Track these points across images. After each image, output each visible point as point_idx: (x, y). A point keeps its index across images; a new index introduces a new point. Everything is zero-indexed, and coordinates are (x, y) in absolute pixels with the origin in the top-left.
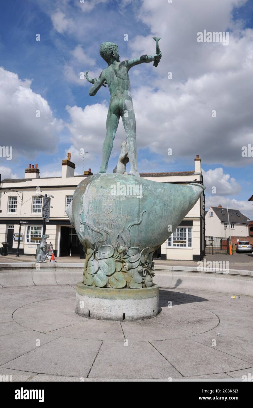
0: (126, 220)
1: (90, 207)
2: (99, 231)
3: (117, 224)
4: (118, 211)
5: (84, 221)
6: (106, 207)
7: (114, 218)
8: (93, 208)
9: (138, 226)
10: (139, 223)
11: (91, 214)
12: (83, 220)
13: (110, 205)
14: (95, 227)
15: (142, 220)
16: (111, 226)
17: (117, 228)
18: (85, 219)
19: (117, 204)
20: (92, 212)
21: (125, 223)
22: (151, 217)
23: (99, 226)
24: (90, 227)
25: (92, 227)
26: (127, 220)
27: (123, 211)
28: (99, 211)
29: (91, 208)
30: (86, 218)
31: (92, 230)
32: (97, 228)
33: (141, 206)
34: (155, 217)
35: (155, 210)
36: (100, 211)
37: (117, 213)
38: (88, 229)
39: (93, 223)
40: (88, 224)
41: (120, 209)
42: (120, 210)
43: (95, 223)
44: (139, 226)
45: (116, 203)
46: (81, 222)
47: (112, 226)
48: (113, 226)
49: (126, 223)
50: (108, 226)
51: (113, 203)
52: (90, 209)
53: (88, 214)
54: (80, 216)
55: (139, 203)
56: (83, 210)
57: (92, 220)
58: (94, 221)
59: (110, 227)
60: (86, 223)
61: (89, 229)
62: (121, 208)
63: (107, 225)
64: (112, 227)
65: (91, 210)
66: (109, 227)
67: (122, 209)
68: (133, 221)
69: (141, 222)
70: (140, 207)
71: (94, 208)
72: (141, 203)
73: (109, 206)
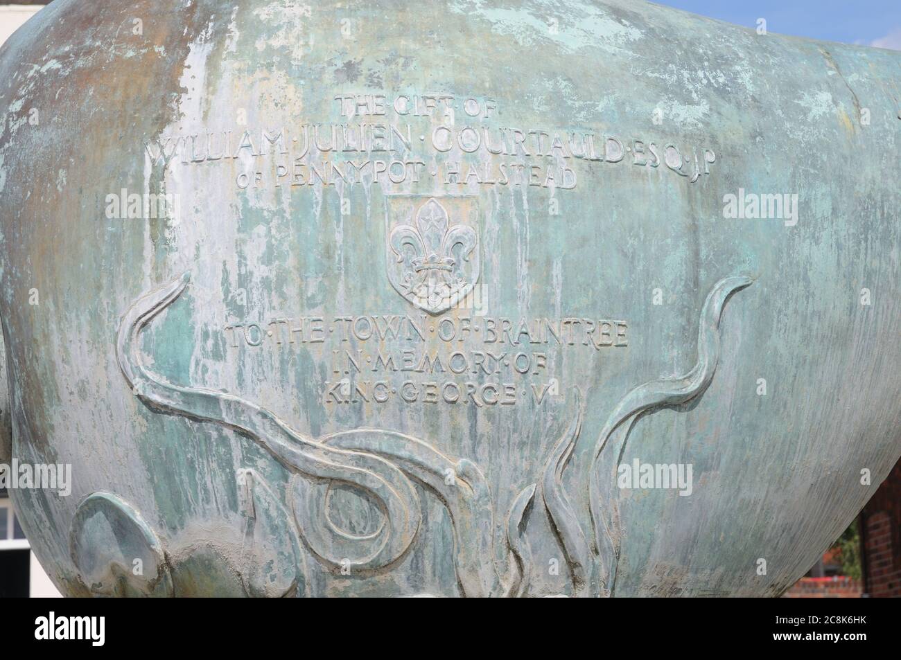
0: (591, 365)
1: (255, 250)
2: (349, 469)
3: (521, 402)
4: (526, 288)
5: (198, 389)
6: (417, 251)
7: (491, 349)
8: (290, 262)
9: (683, 416)
10: (692, 387)
11: (279, 315)
12: (176, 371)
13: (458, 230)
14: (316, 433)
15: (718, 362)
16: (464, 422)
17: (515, 438)
18: (210, 363)
19: (516, 222)
20: (282, 295)
21: (584, 394)
22: (777, 341)
23: (360, 422)
24: (265, 432)
25: (281, 441)
26: (599, 368)
27: (566, 284)
28: (348, 290)
29: (268, 259)
30: (218, 355)
31: (282, 463)
32: (338, 442)
33: (703, 240)
34: (806, 340)
35: (806, 279)
36: (364, 288)
37: (521, 306)
38: (237, 453)
39: (293, 402)
40: (237, 408)
41: (541, 268)
42: (548, 280)
43: (309, 403)
44: (688, 420)
45: (503, 217)
46: (156, 398)
47: (473, 415)
48: (490, 417)
49: (592, 391)
50: (444, 419)
51: (482, 221)
52: (260, 272)
53: (233, 320)
54: (139, 340)
55: (692, 215)
56: (175, 286)
57: (283, 372)
58: (301, 384)
59: (455, 428)
60: (212, 401)
61: (248, 460)
62: (549, 263)
63: (432, 412)
64: (473, 427)
65: (265, 282)
66: (445, 433)
67: (557, 270)
68: (645, 369)
69: (706, 385)
70: (697, 253)
71: (302, 268)
72: (702, 216)
73: (449, 243)
